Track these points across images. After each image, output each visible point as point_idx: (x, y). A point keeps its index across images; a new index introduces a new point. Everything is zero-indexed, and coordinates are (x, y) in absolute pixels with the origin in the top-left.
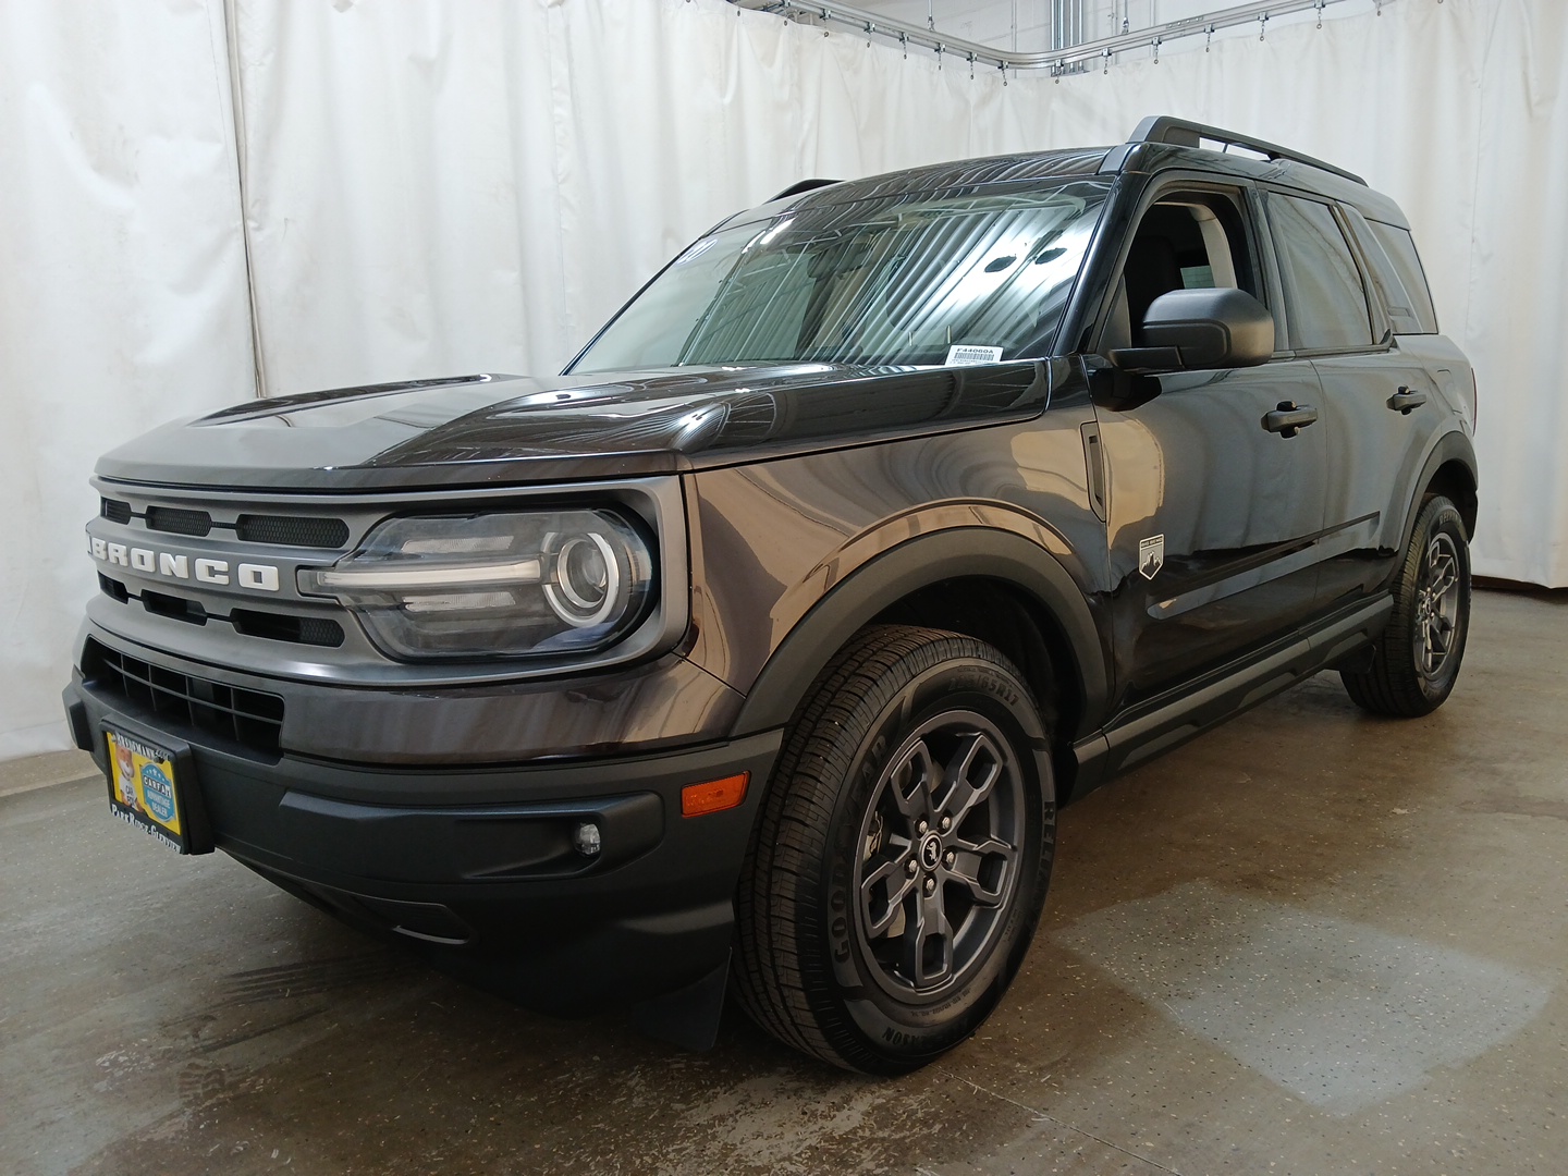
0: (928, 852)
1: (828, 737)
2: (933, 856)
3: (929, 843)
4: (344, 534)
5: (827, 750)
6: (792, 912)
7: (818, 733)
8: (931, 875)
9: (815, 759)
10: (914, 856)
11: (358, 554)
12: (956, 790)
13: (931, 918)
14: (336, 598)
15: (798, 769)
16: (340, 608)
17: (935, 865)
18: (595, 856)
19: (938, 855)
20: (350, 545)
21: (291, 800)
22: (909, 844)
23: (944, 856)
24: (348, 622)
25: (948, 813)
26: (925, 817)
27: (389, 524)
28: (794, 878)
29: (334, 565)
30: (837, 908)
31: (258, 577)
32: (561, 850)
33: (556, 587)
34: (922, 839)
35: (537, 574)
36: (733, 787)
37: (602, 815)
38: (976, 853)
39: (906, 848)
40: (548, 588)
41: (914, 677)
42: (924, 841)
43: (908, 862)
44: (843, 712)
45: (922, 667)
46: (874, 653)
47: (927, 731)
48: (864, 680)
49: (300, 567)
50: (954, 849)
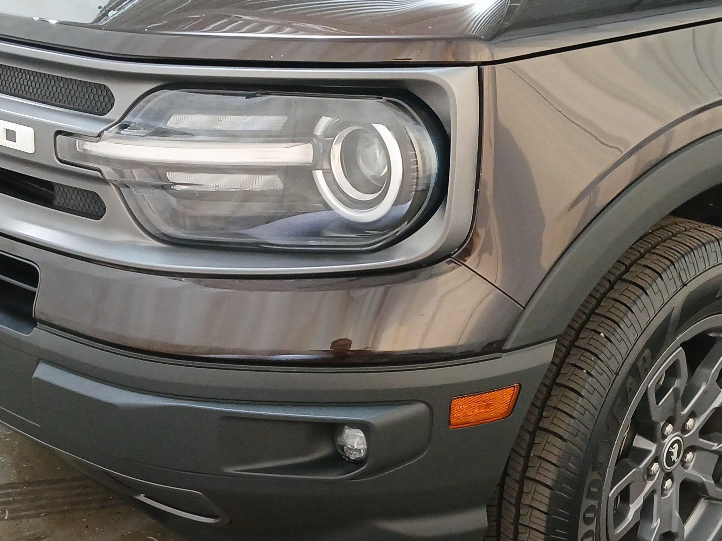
0: (670, 454)
1: (592, 349)
2: (674, 458)
3: (672, 445)
4: (109, 102)
5: (591, 363)
6: (544, 524)
7: (580, 343)
8: (669, 476)
9: (578, 371)
10: (656, 459)
11: (124, 127)
12: (705, 392)
13: (666, 519)
14: (100, 171)
15: (558, 381)
16: (103, 181)
17: (676, 464)
18: (359, 462)
19: (678, 456)
20: (114, 114)
21: (44, 372)
22: (652, 447)
23: (684, 456)
24: (110, 196)
25: (693, 415)
26: (671, 420)
27: (156, 96)
28: (547, 492)
29: (99, 136)
30: (588, 521)
31: (11, 135)
32: (323, 451)
33: (328, 173)
34: (666, 441)
35: (310, 159)
36: (502, 399)
37: (370, 423)
38: (715, 452)
39: (649, 452)
40: (319, 175)
41: (684, 285)
42: (668, 442)
43: (651, 465)
44: (609, 322)
45: (693, 274)
46: (642, 256)
47: (687, 339)
48: (632, 288)
49: (59, 132)
50: (692, 449)
